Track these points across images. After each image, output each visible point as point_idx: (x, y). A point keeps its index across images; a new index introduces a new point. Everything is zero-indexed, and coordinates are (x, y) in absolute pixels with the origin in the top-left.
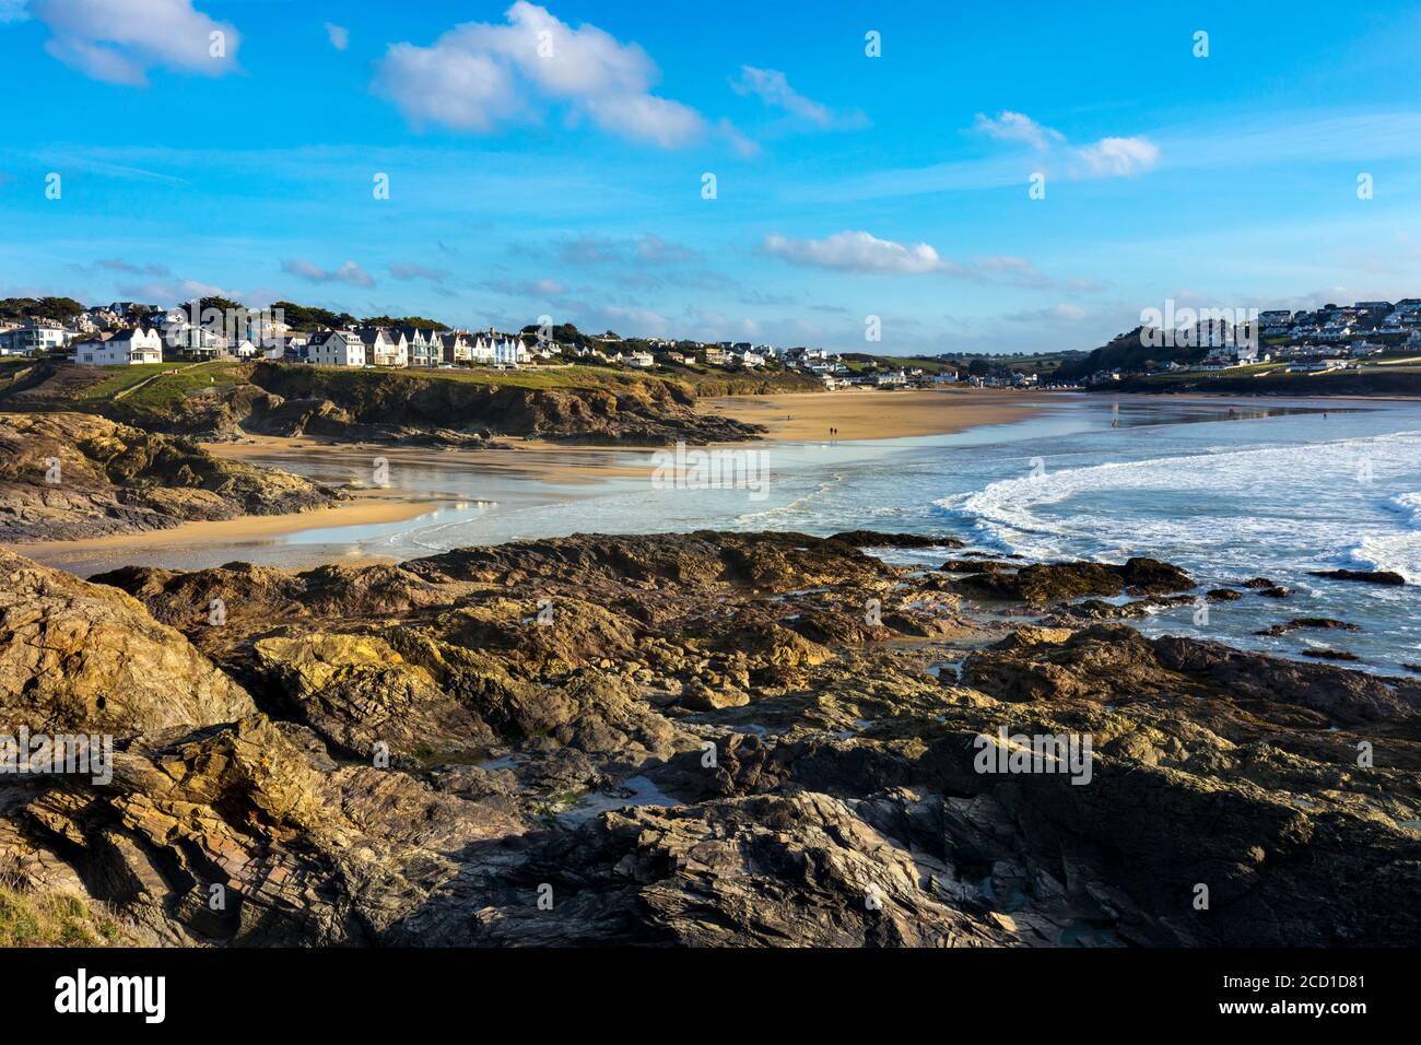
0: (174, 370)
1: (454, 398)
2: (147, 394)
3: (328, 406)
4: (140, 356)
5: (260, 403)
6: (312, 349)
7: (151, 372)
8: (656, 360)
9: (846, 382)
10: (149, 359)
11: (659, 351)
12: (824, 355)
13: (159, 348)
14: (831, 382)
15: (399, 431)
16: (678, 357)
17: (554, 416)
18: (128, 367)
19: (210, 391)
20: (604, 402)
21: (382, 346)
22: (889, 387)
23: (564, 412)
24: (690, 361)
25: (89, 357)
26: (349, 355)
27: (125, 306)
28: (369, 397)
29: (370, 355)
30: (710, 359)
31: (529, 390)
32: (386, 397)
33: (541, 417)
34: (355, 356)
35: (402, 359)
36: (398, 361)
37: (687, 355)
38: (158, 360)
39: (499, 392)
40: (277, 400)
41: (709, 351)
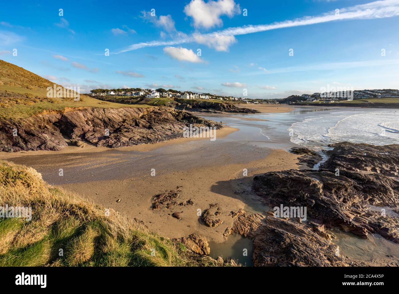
0: (162, 99)
1: (207, 104)
2: (159, 103)
3: (188, 105)
4: (156, 97)
5: (177, 105)
6: (181, 96)
7: (159, 99)
8: (223, 99)
9: (250, 103)
10: (158, 97)
11: (223, 98)
12: (244, 99)
13: (159, 95)
14: (248, 103)
15: (202, 110)
16: (226, 98)
17: (224, 108)
18: (155, 98)
19: (169, 102)
20: (230, 105)
21: (191, 96)
22: (256, 104)
23: (226, 107)
24: (227, 99)
25: (149, 97)
26: (187, 97)
27: (147, 89)
28: (193, 104)
29: (190, 97)
30: (230, 99)
31: (220, 103)
32: (196, 104)
33: (222, 108)
34: (188, 97)
35: (194, 98)
36: (193, 98)
37: (227, 98)
38: (159, 97)
39: (214, 103)
40: (180, 104)
41: (230, 98)
